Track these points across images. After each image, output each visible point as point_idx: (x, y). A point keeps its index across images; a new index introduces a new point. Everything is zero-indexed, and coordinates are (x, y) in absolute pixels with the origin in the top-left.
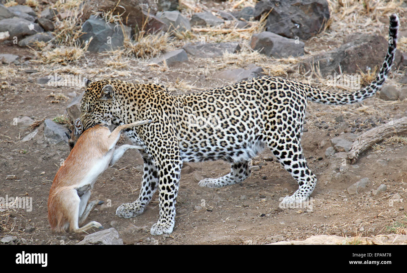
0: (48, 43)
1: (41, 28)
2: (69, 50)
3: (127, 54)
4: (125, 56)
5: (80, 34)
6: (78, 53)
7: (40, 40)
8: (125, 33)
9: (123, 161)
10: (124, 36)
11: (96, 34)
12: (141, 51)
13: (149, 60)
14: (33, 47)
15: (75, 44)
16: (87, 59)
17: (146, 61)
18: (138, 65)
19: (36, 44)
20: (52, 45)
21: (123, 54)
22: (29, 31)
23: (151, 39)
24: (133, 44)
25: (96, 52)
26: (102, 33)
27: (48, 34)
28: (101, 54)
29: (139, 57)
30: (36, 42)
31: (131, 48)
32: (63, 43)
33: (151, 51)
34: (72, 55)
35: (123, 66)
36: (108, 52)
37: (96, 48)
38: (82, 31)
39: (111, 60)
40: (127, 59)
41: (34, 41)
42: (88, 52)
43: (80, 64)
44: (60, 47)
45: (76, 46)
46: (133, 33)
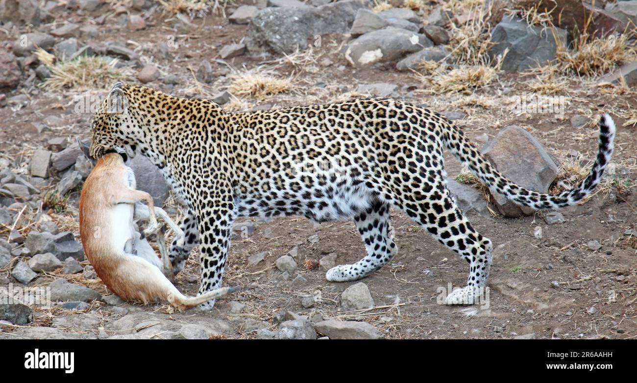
0: (441, 63)
1: (429, 41)
2: (474, 71)
3: (563, 70)
4: (561, 74)
5: (489, 45)
6: (486, 75)
7: (428, 59)
8: (557, 39)
9: (567, 236)
10: (557, 43)
11: (514, 43)
12: (585, 65)
13: (598, 78)
14: (419, 70)
15: (482, 61)
16: (501, 83)
17: (593, 80)
18: (581, 87)
19: (423, 65)
20: (448, 65)
21: (556, 71)
22: (412, 46)
23: (600, 45)
24: (571, 56)
25: (515, 72)
26: (522, 41)
27: (440, 49)
28: (523, 74)
29: (582, 74)
30: (423, 63)
31: (568, 61)
32: (464, 60)
33: (600, 64)
34: (478, 78)
35: (557, 89)
36: (534, 70)
37: (514, 66)
38: (492, 41)
39: (538, 81)
40: (563, 79)
41: (420, 61)
42: (502, 72)
43: (491, 92)
44: (459, 68)
45: (483, 63)
46: (570, 38)
